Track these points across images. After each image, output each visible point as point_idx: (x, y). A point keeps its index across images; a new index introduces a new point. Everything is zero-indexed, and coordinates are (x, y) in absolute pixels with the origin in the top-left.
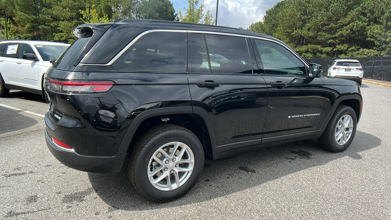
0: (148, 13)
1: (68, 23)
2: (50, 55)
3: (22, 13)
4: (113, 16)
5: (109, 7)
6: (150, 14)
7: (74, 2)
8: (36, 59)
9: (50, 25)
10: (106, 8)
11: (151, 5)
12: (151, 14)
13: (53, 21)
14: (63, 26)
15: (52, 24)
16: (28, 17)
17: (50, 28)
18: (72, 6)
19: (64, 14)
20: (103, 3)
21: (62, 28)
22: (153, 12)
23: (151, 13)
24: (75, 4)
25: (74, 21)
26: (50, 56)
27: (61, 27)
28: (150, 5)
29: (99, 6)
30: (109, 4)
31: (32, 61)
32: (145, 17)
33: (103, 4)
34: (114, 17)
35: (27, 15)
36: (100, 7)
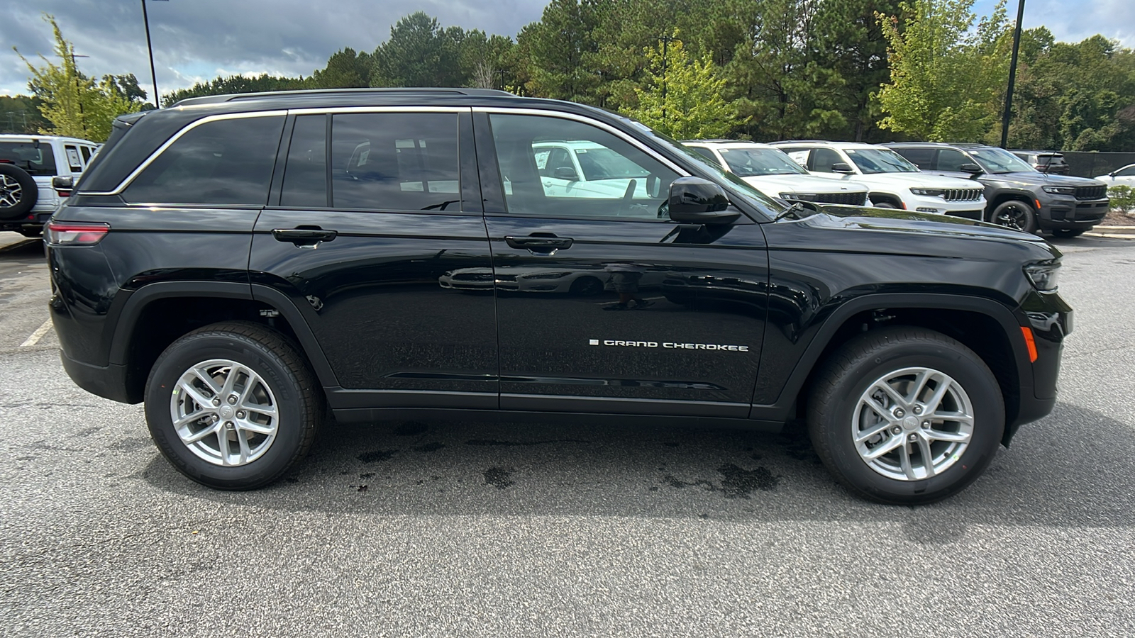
0: (833, 32)
1: (629, 84)
2: (605, 168)
3: (541, 71)
4: (737, 52)
5: (729, 28)
6: (839, 33)
7: (648, 28)
8: (576, 177)
9: (595, 92)
10: (721, 33)
11: (846, 7)
12: (844, 32)
13: (602, 81)
14: (618, 93)
15: (598, 91)
16: (552, 78)
17: (594, 99)
18: (643, 38)
19: (623, 63)
20: (714, 20)
21: (615, 98)
22: (850, 27)
23: (843, 29)
24: (650, 33)
25: (644, 78)
26: (604, 170)
27: (615, 95)
28: (843, 7)
29: (704, 31)
30: (731, 22)
31: (569, 181)
32: (825, 45)
33: (714, 22)
34: (738, 55)
35: (549, 73)
36: (706, 33)
